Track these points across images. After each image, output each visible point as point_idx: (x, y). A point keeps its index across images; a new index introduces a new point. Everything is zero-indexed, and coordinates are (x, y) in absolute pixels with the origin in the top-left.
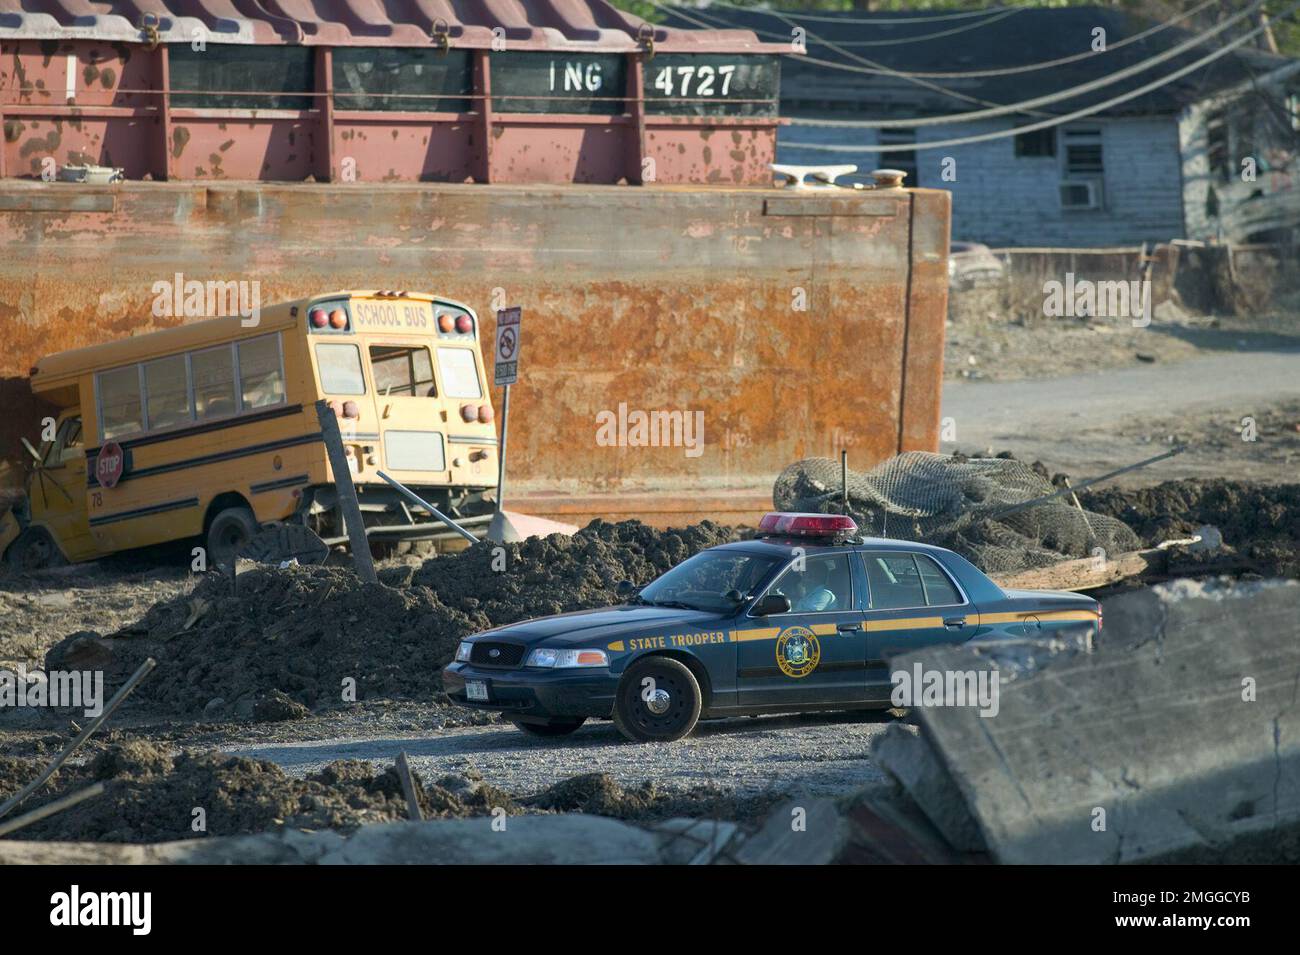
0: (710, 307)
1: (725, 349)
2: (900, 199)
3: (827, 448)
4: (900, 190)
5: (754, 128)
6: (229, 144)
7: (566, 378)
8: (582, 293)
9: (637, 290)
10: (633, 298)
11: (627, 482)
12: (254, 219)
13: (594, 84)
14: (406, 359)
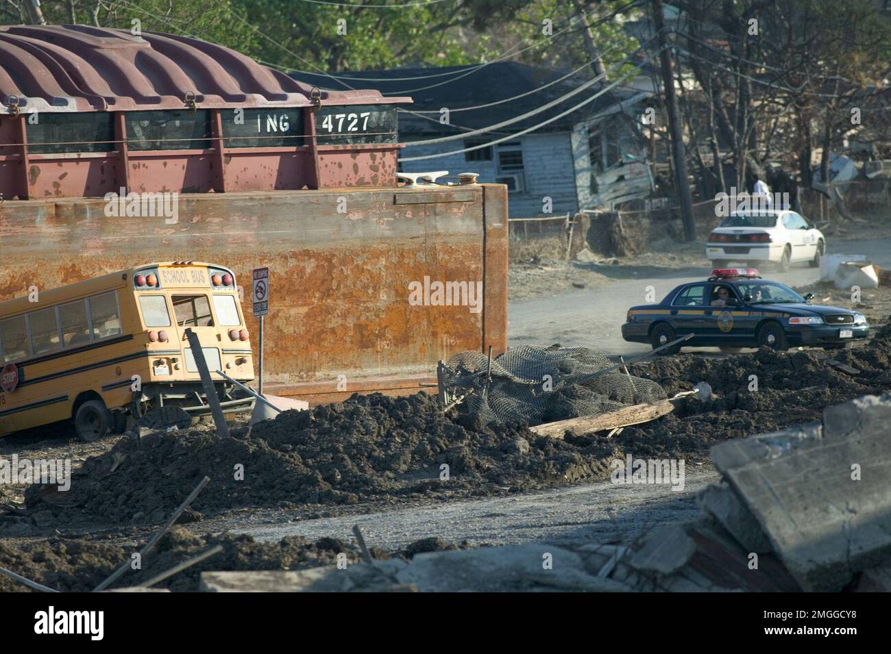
0: (364, 263)
1: (375, 288)
2: (477, 190)
3: (439, 348)
4: (475, 185)
5: (384, 150)
6: (65, 174)
7: (279, 311)
8: (286, 258)
9: (319, 254)
10: (317, 259)
11: (319, 374)
12: (84, 221)
13: (285, 127)
14: (190, 303)
